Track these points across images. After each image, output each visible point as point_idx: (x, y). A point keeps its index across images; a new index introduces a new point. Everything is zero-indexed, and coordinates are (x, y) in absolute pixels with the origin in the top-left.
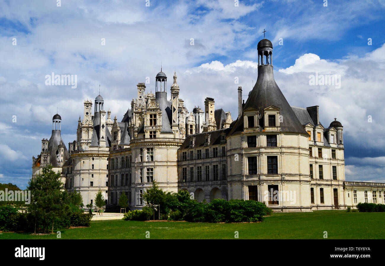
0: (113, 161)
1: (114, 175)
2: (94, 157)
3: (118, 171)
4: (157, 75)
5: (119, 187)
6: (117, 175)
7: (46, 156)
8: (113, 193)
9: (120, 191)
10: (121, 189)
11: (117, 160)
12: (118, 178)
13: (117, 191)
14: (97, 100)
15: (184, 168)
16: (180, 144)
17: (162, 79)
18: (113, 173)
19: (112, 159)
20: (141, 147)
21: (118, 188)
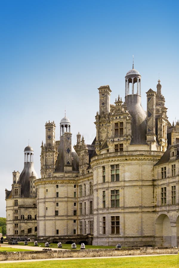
0: (81, 188)
1: (83, 203)
2: (59, 185)
3: (86, 198)
4: (127, 74)
5: (87, 215)
6: (85, 203)
7: (17, 188)
8: (82, 222)
9: (88, 220)
10: (89, 218)
11: (85, 186)
12: (87, 205)
13: (86, 220)
14: (62, 123)
15: (162, 188)
16: (157, 158)
17: (133, 78)
18: (81, 201)
19: (80, 186)
20: (103, 165)
21: (87, 217)
